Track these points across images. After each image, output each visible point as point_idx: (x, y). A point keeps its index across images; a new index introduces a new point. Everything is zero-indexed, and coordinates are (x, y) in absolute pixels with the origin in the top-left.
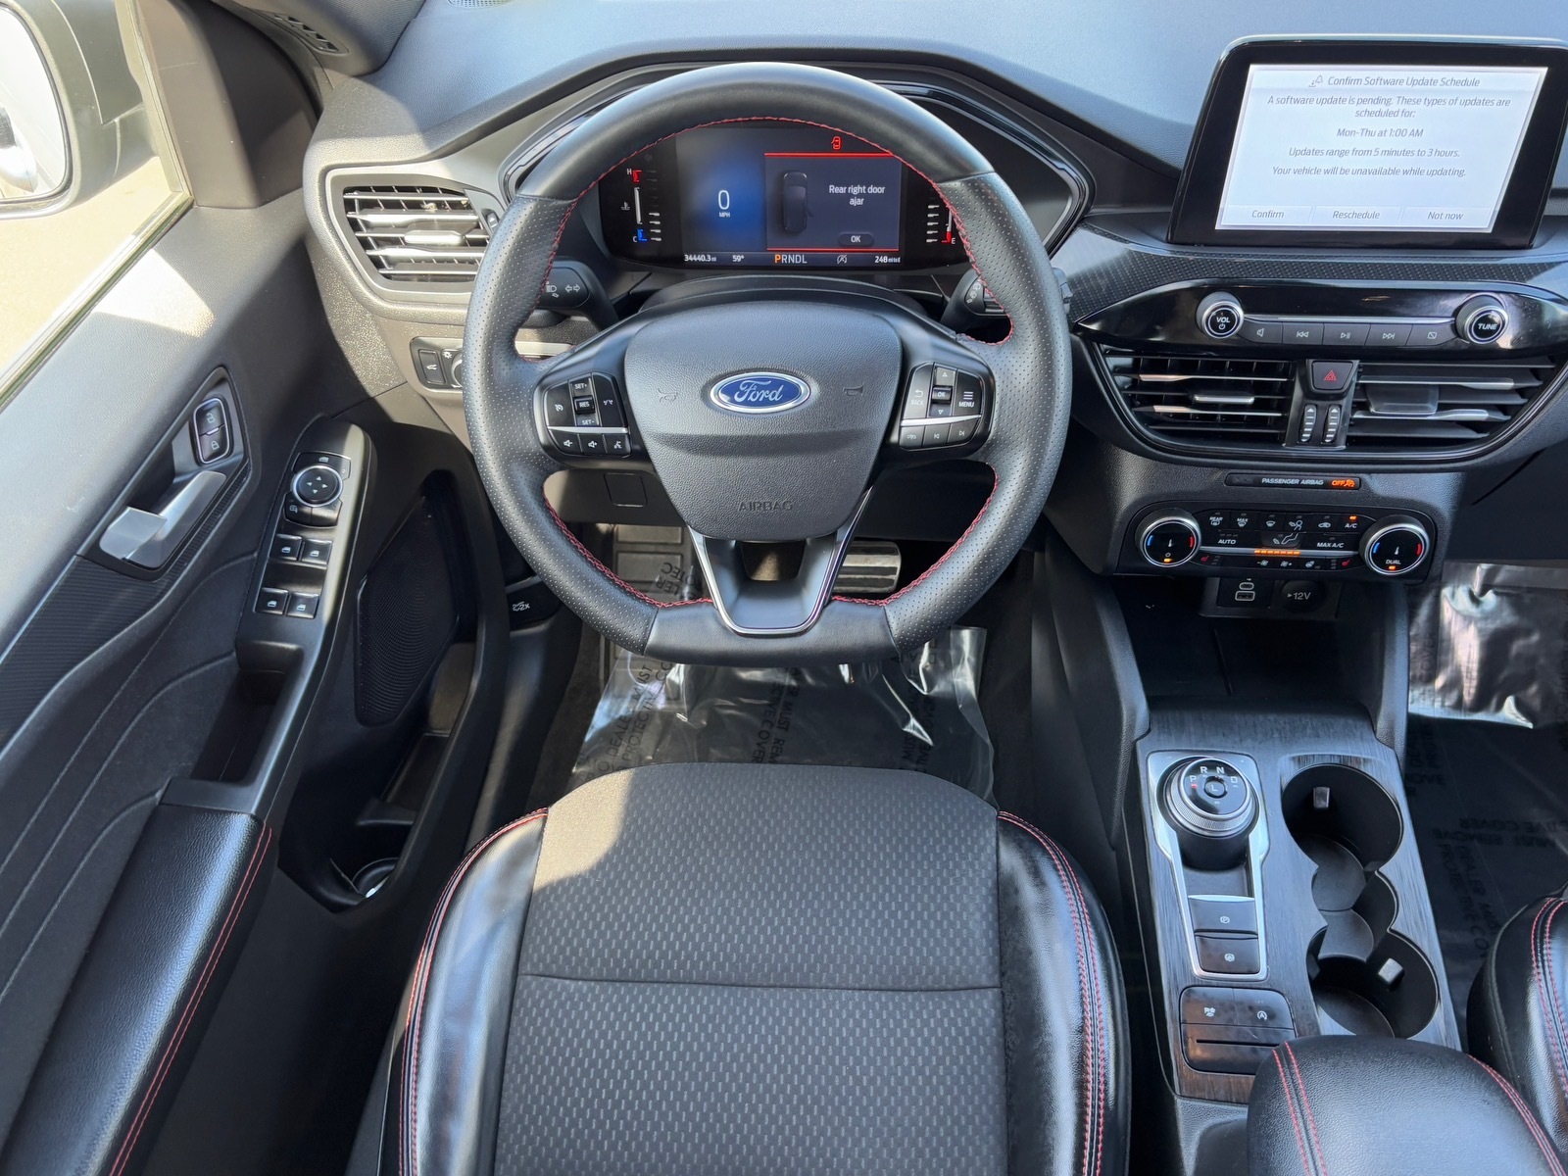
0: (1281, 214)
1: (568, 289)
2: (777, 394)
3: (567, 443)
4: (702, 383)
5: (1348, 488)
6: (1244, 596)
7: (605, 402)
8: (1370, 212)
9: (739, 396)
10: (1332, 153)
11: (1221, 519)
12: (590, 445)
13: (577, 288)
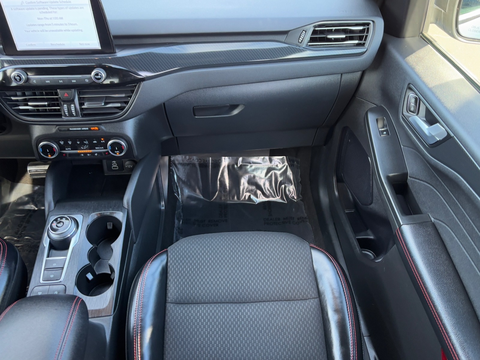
0: (35, 45)
5: (96, 130)
8: (62, 43)
10: (39, 25)
11: (63, 142)
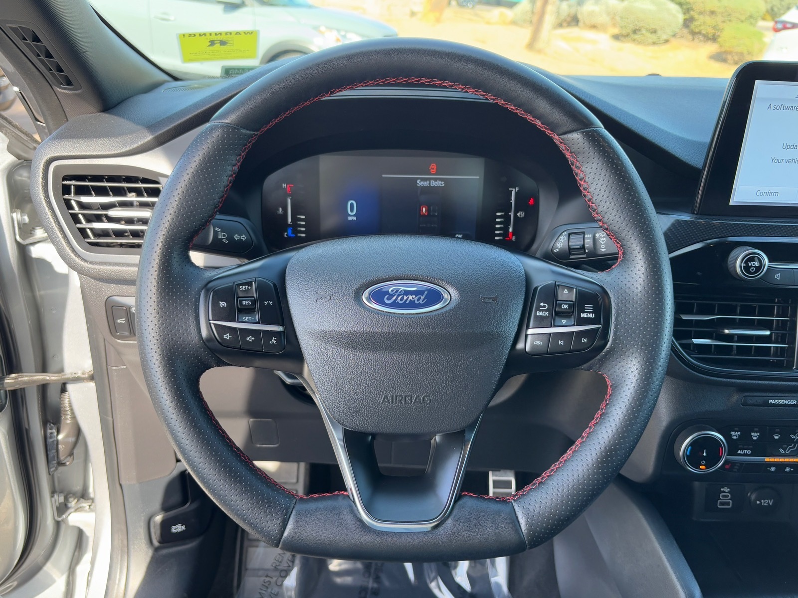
0: (777, 194)
1: (237, 237)
2: (422, 298)
3: (227, 336)
4: (356, 286)
6: (722, 504)
7: (266, 303)
9: (388, 299)
11: (739, 433)
12: (248, 339)
13: (244, 238)
